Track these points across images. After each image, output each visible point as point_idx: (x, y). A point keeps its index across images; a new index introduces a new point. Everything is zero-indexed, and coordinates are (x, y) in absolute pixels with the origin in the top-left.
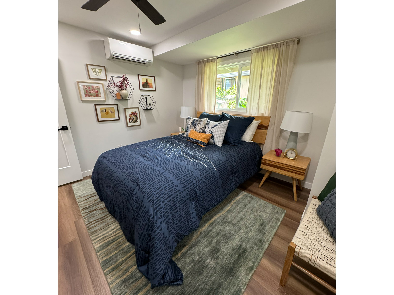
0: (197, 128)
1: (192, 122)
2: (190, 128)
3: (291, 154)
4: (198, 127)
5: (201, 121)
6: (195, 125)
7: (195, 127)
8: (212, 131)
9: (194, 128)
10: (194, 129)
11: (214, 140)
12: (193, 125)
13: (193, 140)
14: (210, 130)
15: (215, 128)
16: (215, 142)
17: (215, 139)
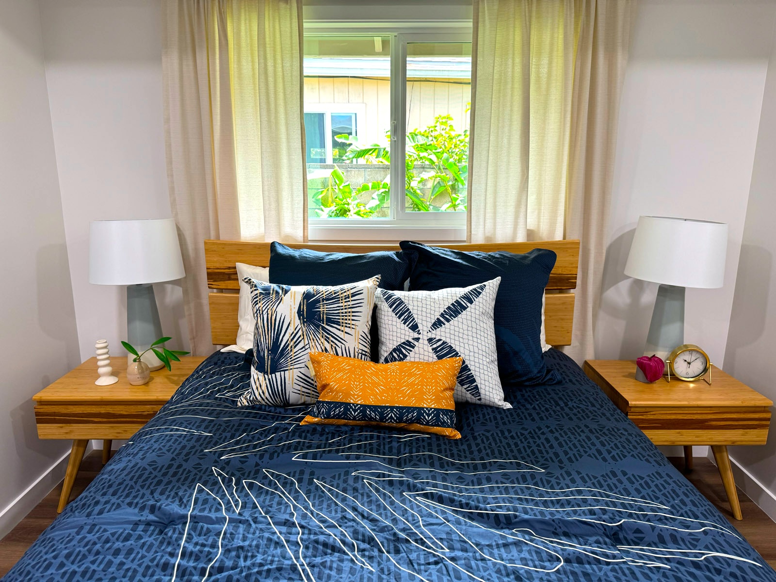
0: (346, 337)
1: (300, 313)
2: (301, 345)
3: (689, 363)
4: (347, 330)
5: (353, 295)
6: (330, 321)
7: (329, 337)
8: (448, 341)
9: (327, 339)
10: (328, 346)
11: (474, 381)
12: (318, 326)
13: (381, 414)
14: (430, 335)
15: (454, 321)
16: (482, 391)
17: (477, 379)
